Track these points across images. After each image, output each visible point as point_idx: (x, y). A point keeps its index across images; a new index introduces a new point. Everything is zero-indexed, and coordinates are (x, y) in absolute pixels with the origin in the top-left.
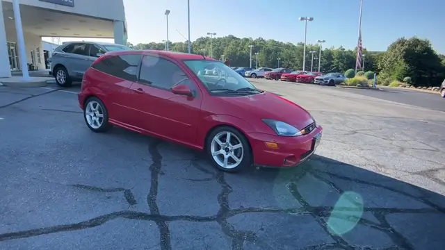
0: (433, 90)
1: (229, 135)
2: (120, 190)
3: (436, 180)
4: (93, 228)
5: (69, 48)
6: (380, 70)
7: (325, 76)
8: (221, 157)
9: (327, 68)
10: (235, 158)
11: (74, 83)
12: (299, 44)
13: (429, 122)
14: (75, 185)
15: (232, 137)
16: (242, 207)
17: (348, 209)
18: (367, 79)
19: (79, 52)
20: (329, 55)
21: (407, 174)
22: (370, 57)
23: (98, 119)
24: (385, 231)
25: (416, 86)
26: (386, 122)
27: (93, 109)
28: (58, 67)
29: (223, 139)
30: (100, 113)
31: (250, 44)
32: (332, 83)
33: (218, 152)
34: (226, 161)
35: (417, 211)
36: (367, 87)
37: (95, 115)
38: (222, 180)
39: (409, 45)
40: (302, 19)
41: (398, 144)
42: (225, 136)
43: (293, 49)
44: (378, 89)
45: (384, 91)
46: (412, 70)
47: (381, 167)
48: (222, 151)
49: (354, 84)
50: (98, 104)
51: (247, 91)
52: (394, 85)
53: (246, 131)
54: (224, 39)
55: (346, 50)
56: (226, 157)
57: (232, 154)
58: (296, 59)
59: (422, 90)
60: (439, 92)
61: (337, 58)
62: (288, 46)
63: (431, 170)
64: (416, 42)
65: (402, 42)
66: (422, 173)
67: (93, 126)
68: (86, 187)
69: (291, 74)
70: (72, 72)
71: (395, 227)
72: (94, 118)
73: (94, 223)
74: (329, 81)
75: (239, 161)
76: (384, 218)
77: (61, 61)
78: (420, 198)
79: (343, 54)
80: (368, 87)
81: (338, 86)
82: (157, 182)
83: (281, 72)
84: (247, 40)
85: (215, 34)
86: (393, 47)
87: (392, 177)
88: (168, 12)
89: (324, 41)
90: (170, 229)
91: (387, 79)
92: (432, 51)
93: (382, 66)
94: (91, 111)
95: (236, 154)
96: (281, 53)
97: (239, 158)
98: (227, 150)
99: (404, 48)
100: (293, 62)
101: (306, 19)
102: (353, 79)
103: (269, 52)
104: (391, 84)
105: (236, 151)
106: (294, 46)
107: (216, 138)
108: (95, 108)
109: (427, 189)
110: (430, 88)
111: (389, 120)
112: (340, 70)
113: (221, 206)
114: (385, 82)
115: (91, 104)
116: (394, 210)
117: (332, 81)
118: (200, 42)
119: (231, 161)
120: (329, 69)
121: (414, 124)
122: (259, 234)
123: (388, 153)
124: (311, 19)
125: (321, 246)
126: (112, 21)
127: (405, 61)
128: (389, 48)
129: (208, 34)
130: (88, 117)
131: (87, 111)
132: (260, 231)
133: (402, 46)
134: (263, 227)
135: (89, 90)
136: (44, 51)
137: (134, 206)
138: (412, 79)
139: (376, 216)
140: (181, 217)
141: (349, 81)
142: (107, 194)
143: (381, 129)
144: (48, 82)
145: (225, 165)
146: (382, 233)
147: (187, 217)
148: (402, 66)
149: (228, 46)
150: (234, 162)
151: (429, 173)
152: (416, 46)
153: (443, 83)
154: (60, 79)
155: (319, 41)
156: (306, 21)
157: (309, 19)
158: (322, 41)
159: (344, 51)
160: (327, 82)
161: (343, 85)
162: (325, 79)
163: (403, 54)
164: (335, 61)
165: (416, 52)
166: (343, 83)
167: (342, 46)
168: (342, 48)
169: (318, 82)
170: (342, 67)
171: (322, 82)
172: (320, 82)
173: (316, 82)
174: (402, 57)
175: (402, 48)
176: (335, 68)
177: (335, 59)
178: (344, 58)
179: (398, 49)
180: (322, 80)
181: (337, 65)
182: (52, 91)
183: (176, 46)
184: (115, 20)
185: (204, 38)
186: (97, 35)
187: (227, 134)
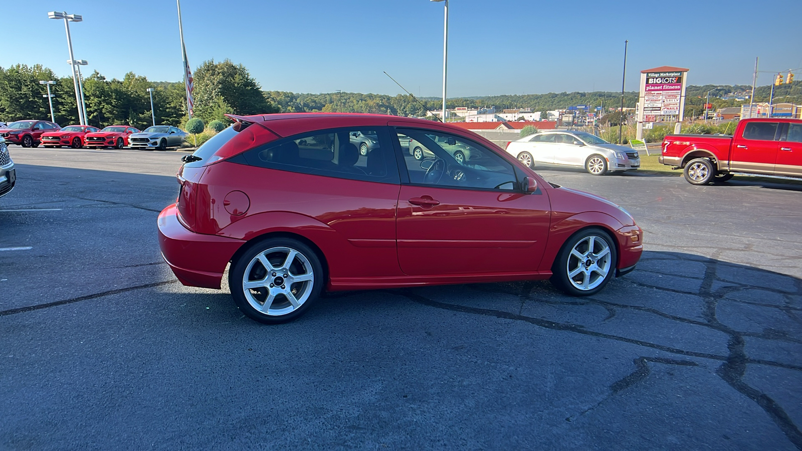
1: (592, 239)
7: (148, 134)
10: (599, 270)
29: (583, 247)
34: (587, 279)
37: (278, 282)
39: (223, 74)
40: (58, 16)
42: (587, 243)
50: (293, 253)
55: (108, 79)
56: (587, 273)
57: (594, 267)
61: (95, 95)
64: (232, 69)
65: (211, 69)
69: (61, 132)
74: (159, 141)
79: (106, 88)
83: (35, 129)
89: (85, 63)
99: (217, 79)
101: (67, 18)
102: (201, 135)
107: (575, 251)
117: (164, 141)
124: (78, 19)
127: (224, 100)
131: (245, 281)
133: (213, 75)
141: (194, 138)
145: (586, 287)
152: (232, 75)
156: (67, 21)
157: (72, 18)
158: (80, 61)
159: (105, 81)
160: (155, 143)
161: (187, 147)
162: (151, 139)
163: (219, 88)
164: (93, 101)
165: (236, 85)
166: (186, 144)
167: (97, 71)
168: (99, 76)
169: (139, 144)
170: (110, 112)
171: (146, 145)
172: (142, 145)
173: (133, 145)
174: (220, 94)
175: (214, 79)
176: (95, 114)
177: (92, 98)
178: (110, 96)
179: (208, 80)
180: (147, 140)
181: (99, 109)
187: (589, 240)
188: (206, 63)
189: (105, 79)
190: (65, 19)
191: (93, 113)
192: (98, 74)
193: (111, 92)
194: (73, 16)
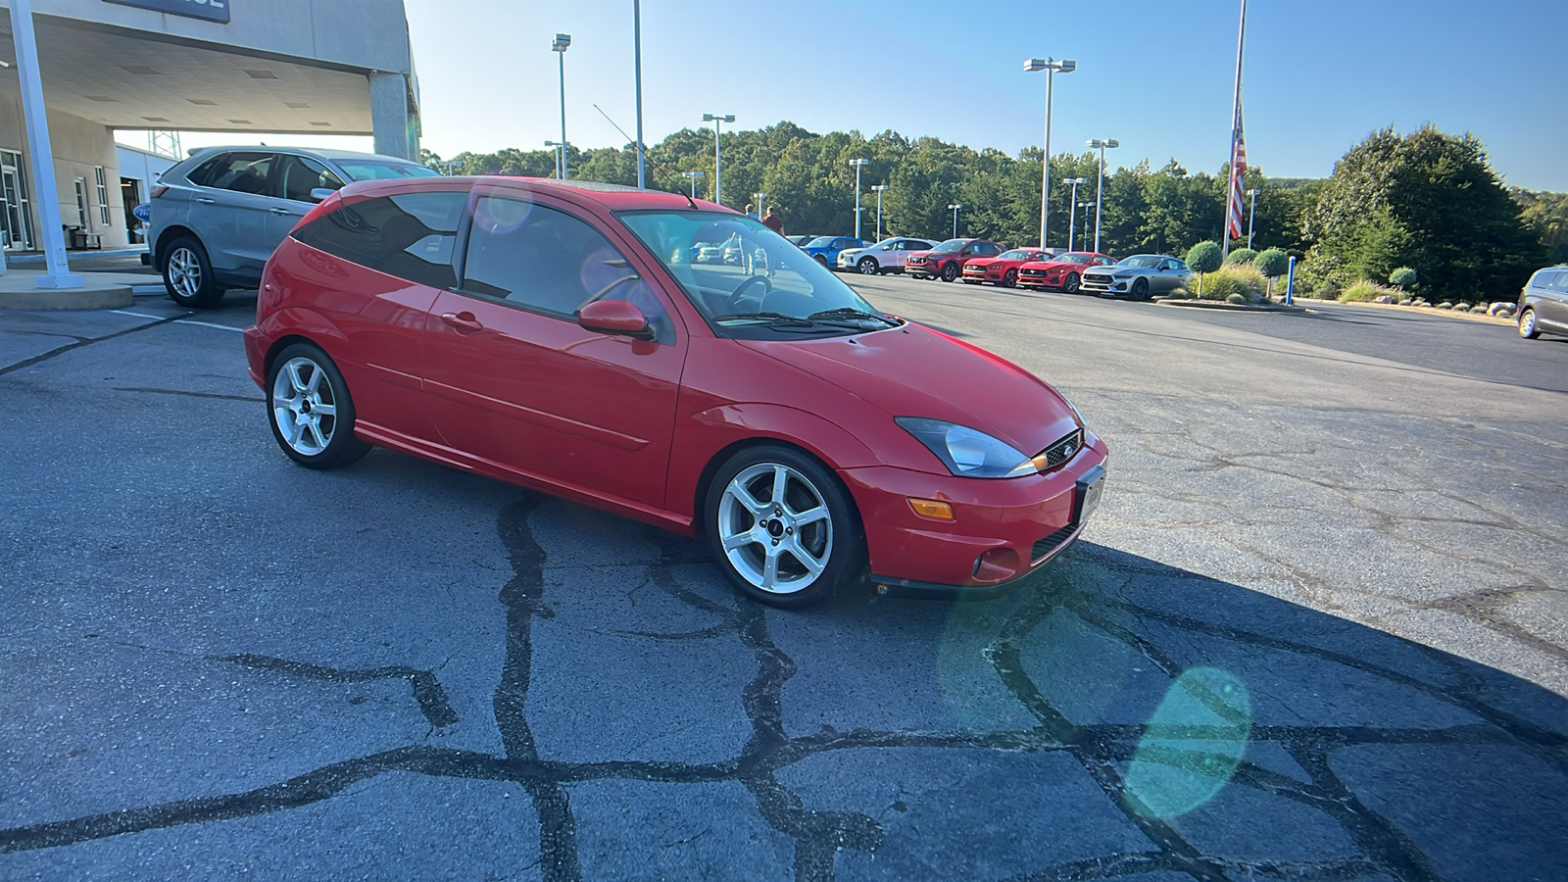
0: (1491, 314)
1: (781, 474)
2: (397, 671)
3: (1504, 626)
4: (304, 810)
5: (212, 169)
6: (1307, 245)
7: (1118, 267)
8: (755, 552)
9: (1122, 240)
10: (802, 555)
11: (229, 294)
12: (1026, 153)
13: (1480, 426)
14: (236, 658)
15: (792, 483)
16: (827, 727)
17: (1201, 732)
18: (1263, 278)
19: (247, 183)
20: (1130, 193)
21: (1405, 607)
22: (1275, 200)
23: (316, 421)
24: (1328, 807)
25: (1433, 300)
26: (1329, 425)
27: (298, 385)
28: (173, 239)
29: (761, 488)
30: (326, 400)
31: (854, 156)
32: (1142, 292)
33: (745, 537)
34: (771, 566)
35: (1440, 737)
36: (1266, 304)
37: (306, 408)
38: (758, 636)
39: (1408, 156)
40: (1037, 65)
41: (1370, 504)
42: (768, 479)
43: (1007, 172)
44: (1300, 312)
45: (1323, 316)
46: (1420, 245)
47: (1313, 582)
48: (758, 534)
49: (1219, 293)
50: (317, 370)
51: (845, 321)
52: (1359, 295)
53: (840, 461)
54: (764, 137)
55: (1191, 174)
56: (773, 552)
57: (792, 544)
58: (1015, 206)
59: (1453, 314)
60: (1513, 322)
61: (1159, 203)
62: (989, 162)
63: (1484, 594)
64: (1433, 146)
65: (1383, 147)
66: (1453, 604)
67: (300, 448)
68: (277, 663)
69: (998, 259)
70: (225, 257)
71: (1362, 794)
72: (302, 419)
73: (305, 791)
74: (1130, 282)
75: (817, 567)
76: (1323, 759)
77: (185, 217)
78: (1448, 689)
79: (1181, 189)
80: (1266, 302)
81: (1161, 302)
82: (527, 645)
83: (966, 253)
84: (843, 139)
85: (730, 119)
86: (1353, 163)
87: (1351, 618)
88: (563, 42)
89: (1113, 144)
90: (574, 808)
91: (1333, 275)
92: (1489, 177)
93: (1317, 231)
94: (292, 393)
95: (805, 542)
96: (964, 186)
97: (818, 555)
98: (775, 529)
99: (1389, 167)
100: (1005, 216)
101: (1050, 67)
102: (1216, 275)
103: (920, 183)
104: (1346, 293)
105: (807, 533)
106: (1007, 161)
107: (737, 487)
108: (305, 382)
109: (1476, 659)
110: (1482, 307)
111: (1339, 417)
112: (1172, 245)
113: (757, 724)
114: (1324, 286)
115: (292, 367)
116: (1358, 735)
117: (1142, 282)
118: (677, 150)
119: (789, 566)
120: (1132, 241)
121: (1425, 432)
122: (891, 822)
123: (1340, 535)
124: (1068, 67)
125: (1106, 861)
126: (366, 73)
127: (1393, 213)
128: (1337, 167)
129: (708, 118)
130: (279, 413)
131: (279, 396)
132: (893, 813)
133: (1383, 159)
134: (903, 798)
135: (283, 318)
136: (124, 180)
137: (447, 729)
138: (1420, 277)
139: (1297, 754)
140: (616, 766)
141: (1199, 282)
142: (349, 687)
143: (1313, 452)
144: (136, 290)
145: (767, 583)
146: (1318, 812)
147: (637, 765)
148: (1384, 229)
149: (777, 159)
150: (801, 570)
151: (1479, 604)
152: (1432, 159)
153: (1526, 290)
154: (180, 281)
155: (1095, 144)
156: (1051, 72)
157: (1059, 67)
158: (1106, 142)
159: (1184, 177)
160: (1123, 286)
161: (1180, 297)
162: (1117, 277)
163: (1389, 188)
164: (1153, 214)
165: (1432, 180)
166: (1181, 291)
167: (1175, 160)
168: (1176, 168)
169: (1095, 286)
170: (1178, 234)
171: (1106, 288)
172: (1100, 287)
173: (1086, 286)
174: (1386, 198)
175: (1383, 168)
176: (1152, 237)
177: (1154, 207)
178: (1182, 204)
179: (1369, 170)
180: (1109, 279)
181: (1160, 228)
182: (150, 322)
183: (593, 160)
184: (375, 68)
185: (694, 134)
186: (313, 124)
187: (774, 474)
188: (1375, 135)
189: (1185, 174)
190: (1048, 70)
191: (1150, 234)
192: (1176, 164)
193: (1187, 198)
194: (1061, 64)
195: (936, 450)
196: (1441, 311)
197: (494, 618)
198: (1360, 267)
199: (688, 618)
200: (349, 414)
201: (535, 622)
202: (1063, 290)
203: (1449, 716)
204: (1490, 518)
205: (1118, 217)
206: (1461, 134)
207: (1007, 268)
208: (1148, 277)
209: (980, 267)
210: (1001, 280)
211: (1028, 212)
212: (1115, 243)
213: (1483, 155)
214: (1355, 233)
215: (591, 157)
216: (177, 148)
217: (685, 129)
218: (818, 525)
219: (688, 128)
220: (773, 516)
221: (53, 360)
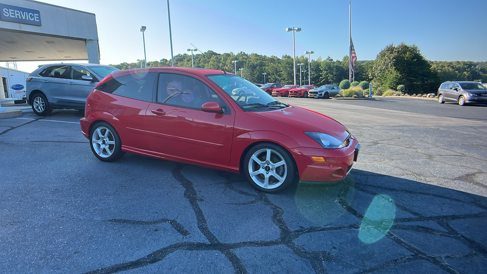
0: (428, 97)
1: (269, 152)
2: (165, 220)
3: (477, 184)
4: (154, 264)
6: (371, 79)
7: (319, 89)
8: (261, 177)
9: (316, 81)
10: (277, 176)
11: (54, 110)
12: (284, 57)
13: (441, 129)
14: (111, 220)
15: (272, 154)
16: (301, 227)
17: (409, 220)
18: (362, 90)
20: (317, 67)
21: (448, 180)
22: (360, 67)
23: (107, 146)
24: (456, 238)
25: (411, 94)
26: (400, 131)
27: (101, 135)
28: (34, 94)
29: (262, 156)
30: (111, 139)
31: (234, 60)
32: (327, 96)
33: (257, 172)
34: (266, 181)
35: (476, 216)
36: (364, 98)
37: (104, 143)
38: (268, 202)
39: (398, 52)
40: (290, 30)
41: (423, 152)
42: (265, 153)
43: (279, 63)
44: (374, 99)
45: (381, 100)
46: (404, 79)
47: (420, 175)
48: (262, 171)
49: (350, 95)
50: (108, 130)
52: (388, 94)
53: (288, 146)
54: (204, 55)
55: (335, 60)
56: (267, 176)
57: (273, 173)
58: (282, 73)
59: (417, 98)
60: (435, 99)
62: (273, 60)
63: (468, 175)
64: (405, 49)
65: (391, 50)
66: (460, 178)
67: (102, 156)
68: (125, 221)
69: (282, 88)
70: (52, 99)
71: (463, 233)
72: (103, 146)
73: (154, 258)
74: (323, 93)
75: (282, 180)
76: (448, 225)
77: (39, 87)
78: (472, 202)
79: (332, 65)
80: (364, 97)
81: (333, 99)
82: (200, 210)
83: (272, 87)
84: (228, 55)
85: (196, 50)
86: (382, 55)
87: (435, 184)
88: (144, 28)
89: (312, 52)
90: (238, 257)
91: (379, 88)
92: (421, 57)
93: (373, 76)
94: (98, 138)
95: (277, 172)
96: (267, 68)
97: (282, 176)
98: (267, 169)
99: (392, 56)
100: (280, 76)
101: (294, 30)
102: (349, 90)
103: (253, 67)
104: (385, 93)
105: (278, 170)
106: (279, 59)
107: (254, 157)
108: (103, 134)
109: (475, 193)
110: (425, 95)
111: (402, 129)
112: (331, 82)
113: (280, 227)
114: (377, 92)
115: (98, 130)
116: (454, 217)
117: (327, 93)
118: (177, 61)
119: (272, 180)
120: (319, 81)
121: (427, 131)
122: (334, 253)
123: (420, 161)
124: (299, 30)
125: (402, 259)
126: (85, 40)
127: (395, 69)
128: (378, 56)
129: (189, 50)
130: (94, 145)
131: (94, 139)
132: (333, 250)
133: (391, 53)
134: (334, 246)
136: (3, 78)
137: (188, 236)
138: (405, 86)
139: (439, 223)
140: (245, 243)
141: (344, 92)
142: (151, 226)
143: (400, 138)
144: (23, 111)
145: (266, 186)
146: (454, 240)
147: (251, 243)
148: (393, 74)
149: (208, 62)
150: (277, 181)
151: (467, 178)
152: (405, 53)
153: (439, 89)
154: (38, 107)
155: (307, 53)
156: (294, 31)
157: (296, 30)
158: (310, 52)
159: (333, 61)
160: (321, 95)
161: (339, 97)
162: (319, 92)
163: (393, 62)
164: (324, 73)
165: (406, 59)
166: (338, 95)
167: (329, 56)
168: (330, 59)
169: (313, 95)
170: (332, 79)
171: (316, 95)
172: (314, 95)
173: (310, 95)
174: (393, 65)
175: (391, 56)
176: (324, 80)
177: (323, 71)
178: (333, 70)
179: (387, 57)
180: (317, 93)
181: (326, 77)
182: (31, 121)
183: (151, 65)
184: (88, 39)
185: (182, 55)
186: (65, 57)
187: (267, 152)
188: (388, 46)
189: (333, 60)
190: (293, 31)
191: (323, 79)
192: (330, 58)
193: (334, 68)
194: (297, 29)
195: (318, 141)
196: (414, 97)
197: (186, 202)
198: (387, 85)
199: (243, 198)
200: (119, 143)
201: (199, 203)
202: (303, 97)
203: (476, 210)
204: (458, 154)
205: (314, 74)
206: (412, 45)
207: (285, 91)
208: (328, 91)
209: (277, 91)
210: (284, 95)
211: (287, 74)
212: (313, 82)
213: (419, 51)
214: (385, 76)
215: (150, 64)
216: (16, 67)
217: (179, 54)
218: (281, 167)
219: (180, 54)
220: (266, 165)
221: (6, 134)
